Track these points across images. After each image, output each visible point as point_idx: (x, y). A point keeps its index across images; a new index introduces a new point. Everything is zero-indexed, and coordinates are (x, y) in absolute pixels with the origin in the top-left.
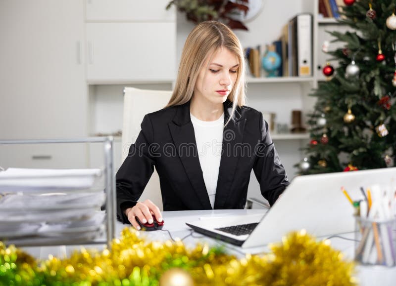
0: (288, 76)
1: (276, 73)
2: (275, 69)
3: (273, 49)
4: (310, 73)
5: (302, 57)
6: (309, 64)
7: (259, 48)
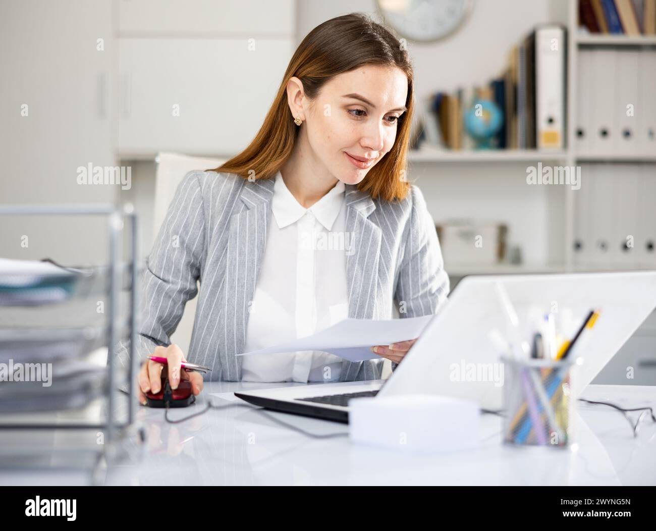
0: (516, 147)
1: (493, 141)
2: (491, 135)
3: (487, 95)
4: (559, 143)
5: (543, 113)
6: (558, 127)
7: (460, 94)
